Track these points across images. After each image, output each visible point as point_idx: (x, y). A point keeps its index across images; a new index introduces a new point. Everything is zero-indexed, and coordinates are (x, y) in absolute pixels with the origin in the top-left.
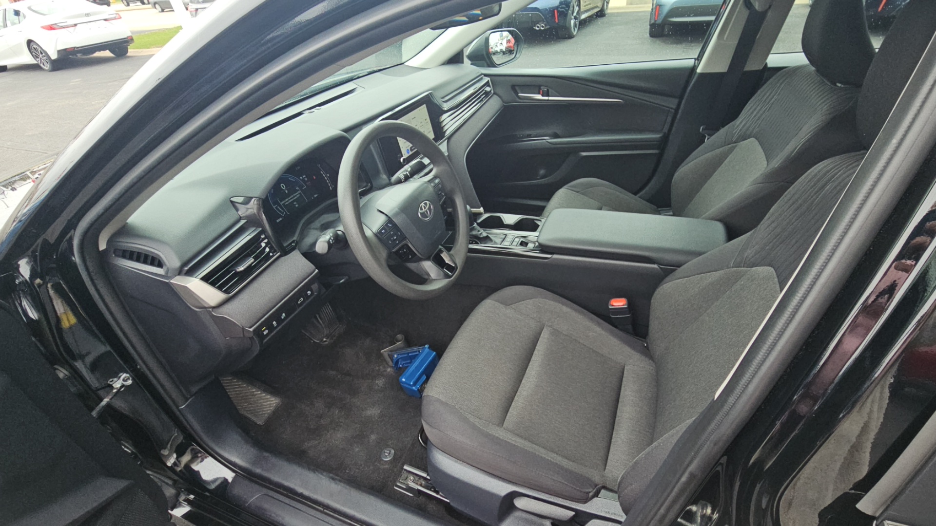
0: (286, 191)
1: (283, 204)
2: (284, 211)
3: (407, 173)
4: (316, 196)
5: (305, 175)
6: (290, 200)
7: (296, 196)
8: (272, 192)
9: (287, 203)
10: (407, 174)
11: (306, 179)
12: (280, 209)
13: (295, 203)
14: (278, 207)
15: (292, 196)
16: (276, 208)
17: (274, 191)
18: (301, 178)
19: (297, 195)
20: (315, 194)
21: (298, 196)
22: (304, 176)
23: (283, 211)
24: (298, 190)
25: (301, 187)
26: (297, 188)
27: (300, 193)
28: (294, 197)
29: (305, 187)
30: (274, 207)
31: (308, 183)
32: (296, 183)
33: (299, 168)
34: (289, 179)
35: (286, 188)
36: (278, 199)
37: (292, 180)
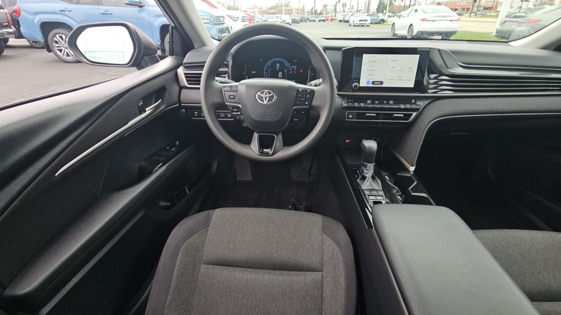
0: (278, 69)
5: (297, 67)
8: (270, 65)
11: (295, 69)
12: (267, 75)
14: (267, 74)
16: (265, 74)
17: (271, 65)
18: (293, 67)
22: (295, 67)
23: (267, 76)
25: (288, 71)
26: (286, 71)
29: (291, 73)
30: (264, 72)
31: (295, 72)
32: (288, 68)
33: (296, 61)
34: (285, 63)
35: (279, 67)
36: (270, 70)
37: (286, 65)
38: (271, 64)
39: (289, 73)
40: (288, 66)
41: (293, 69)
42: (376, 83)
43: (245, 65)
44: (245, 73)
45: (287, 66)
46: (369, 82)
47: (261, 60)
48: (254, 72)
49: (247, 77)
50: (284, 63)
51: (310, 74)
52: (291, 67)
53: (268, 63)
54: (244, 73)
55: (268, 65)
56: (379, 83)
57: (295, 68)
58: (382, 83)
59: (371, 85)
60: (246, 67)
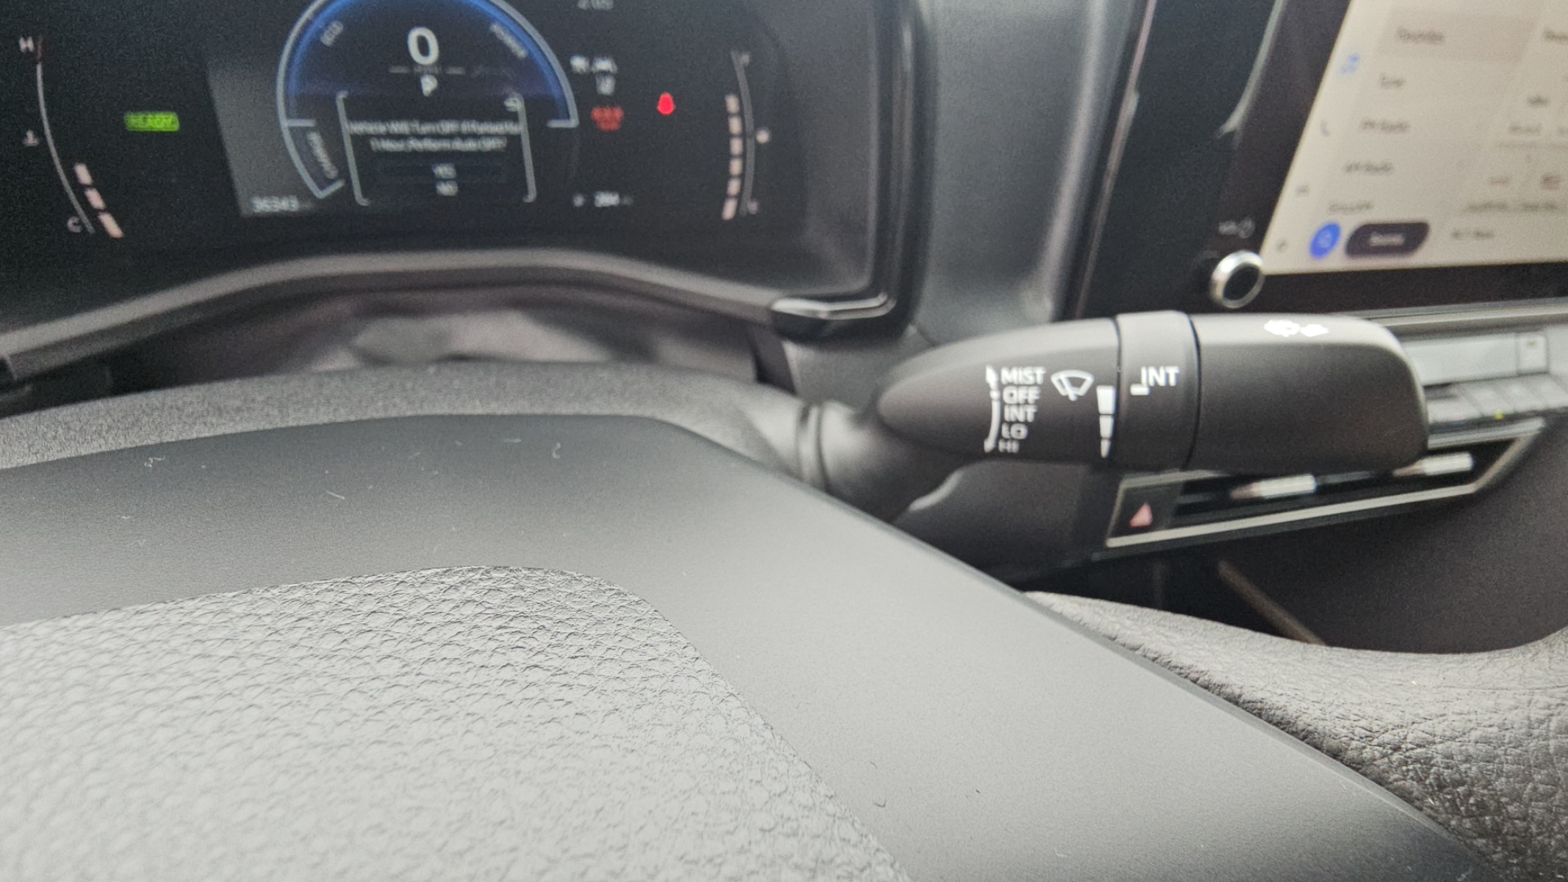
0: (429, 85)
1: (361, 141)
2: (344, 173)
3: (1106, 399)
4: (607, 199)
5: (616, 61)
6: (420, 137)
7: (475, 136)
8: (328, 39)
9: (388, 145)
10: (1091, 398)
11: (606, 87)
12: (320, 153)
13: (443, 170)
14: (315, 138)
15: (449, 127)
16: (302, 136)
18: (579, 63)
19: (489, 136)
20: (609, 188)
21: (490, 144)
24: (513, 117)
25: (542, 108)
26: (515, 104)
27: (513, 140)
28: (464, 137)
29: (573, 123)
30: (285, 124)
31: (607, 113)
32: (527, 72)
33: (602, 2)
34: (496, 28)
35: (443, 61)
36: (341, 96)
37: (510, 41)
38: (337, 28)
39: (555, 124)
40: (530, 55)
41: (585, 84)
42: (1376, 240)
43: (26, 45)
44: (40, 134)
45: (522, 53)
46: (1333, 229)
48: (164, 122)
49: (83, 174)
50: (493, 20)
51: (744, 135)
52: (567, 67)
53: (308, 14)
54: (31, 139)
55: (316, 43)
56: (1397, 240)
57: (605, 73)
58: (1415, 234)
59: (1337, 261)
60: (39, 68)
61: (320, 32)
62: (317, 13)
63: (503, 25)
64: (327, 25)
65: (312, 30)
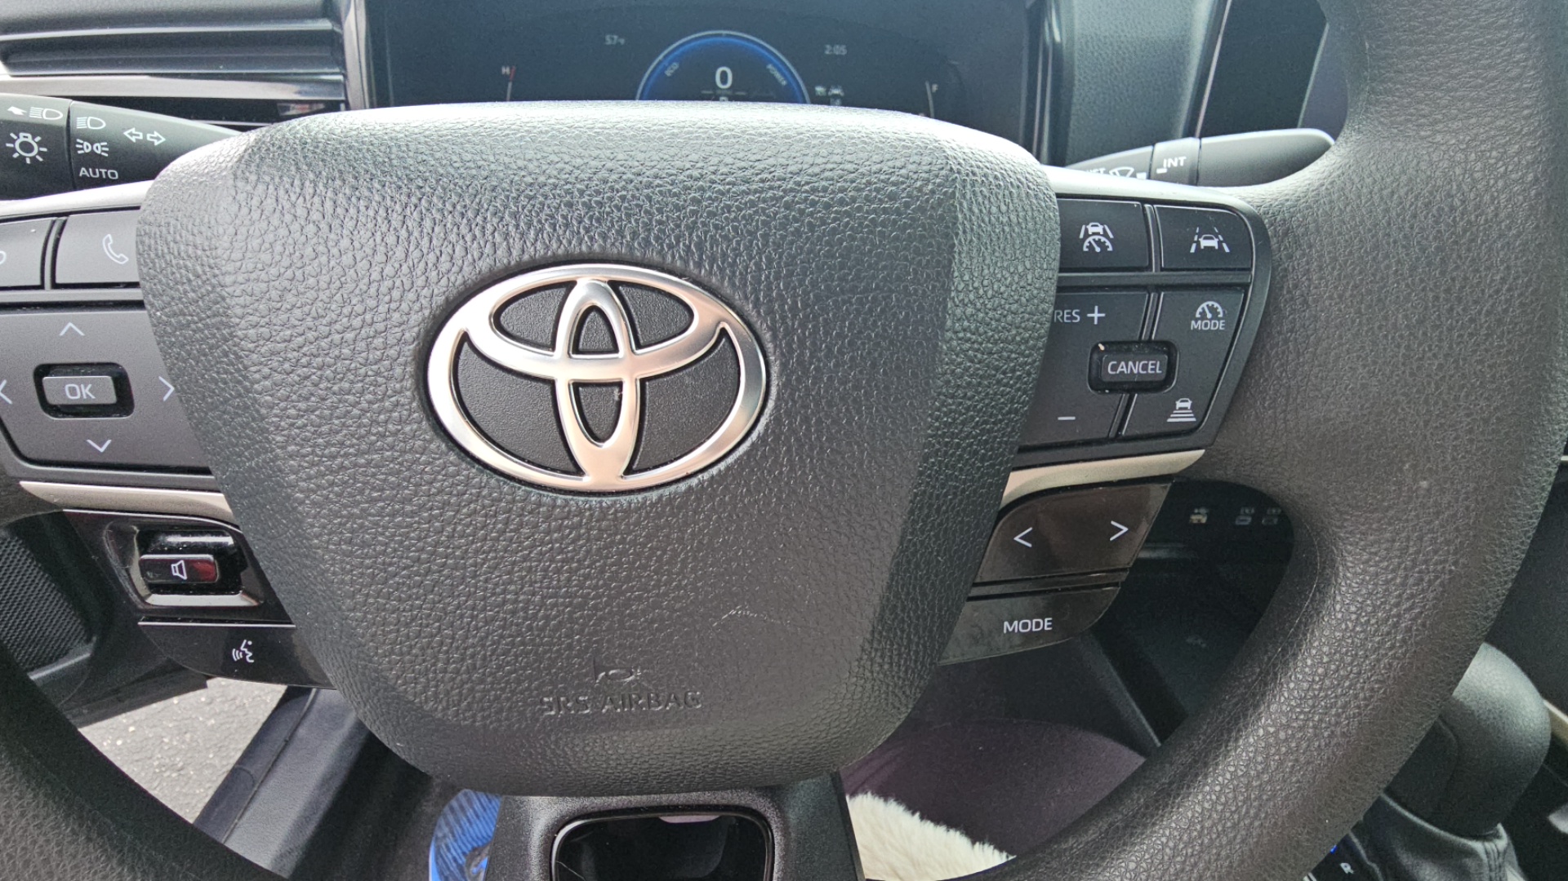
5: (844, 90)
8: (668, 73)
18: (820, 91)
22: (836, 91)
32: (787, 95)
33: (840, 50)
34: (770, 67)
35: (731, 88)
37: (778, 75)
38: (675, 66)
40: (789, 84)
43: (506, 70)
45: (785, 82)
47: (609, 42)
50: (770, 62)
52: (811, 90)
53: (661, 57)
55: (662, 74)
57: (836, 96)
60: (510, 85)
61: (665, 68)
62: (665, 57)
63: (775, 65)
64: (670, 64)
65: (661, 67)
